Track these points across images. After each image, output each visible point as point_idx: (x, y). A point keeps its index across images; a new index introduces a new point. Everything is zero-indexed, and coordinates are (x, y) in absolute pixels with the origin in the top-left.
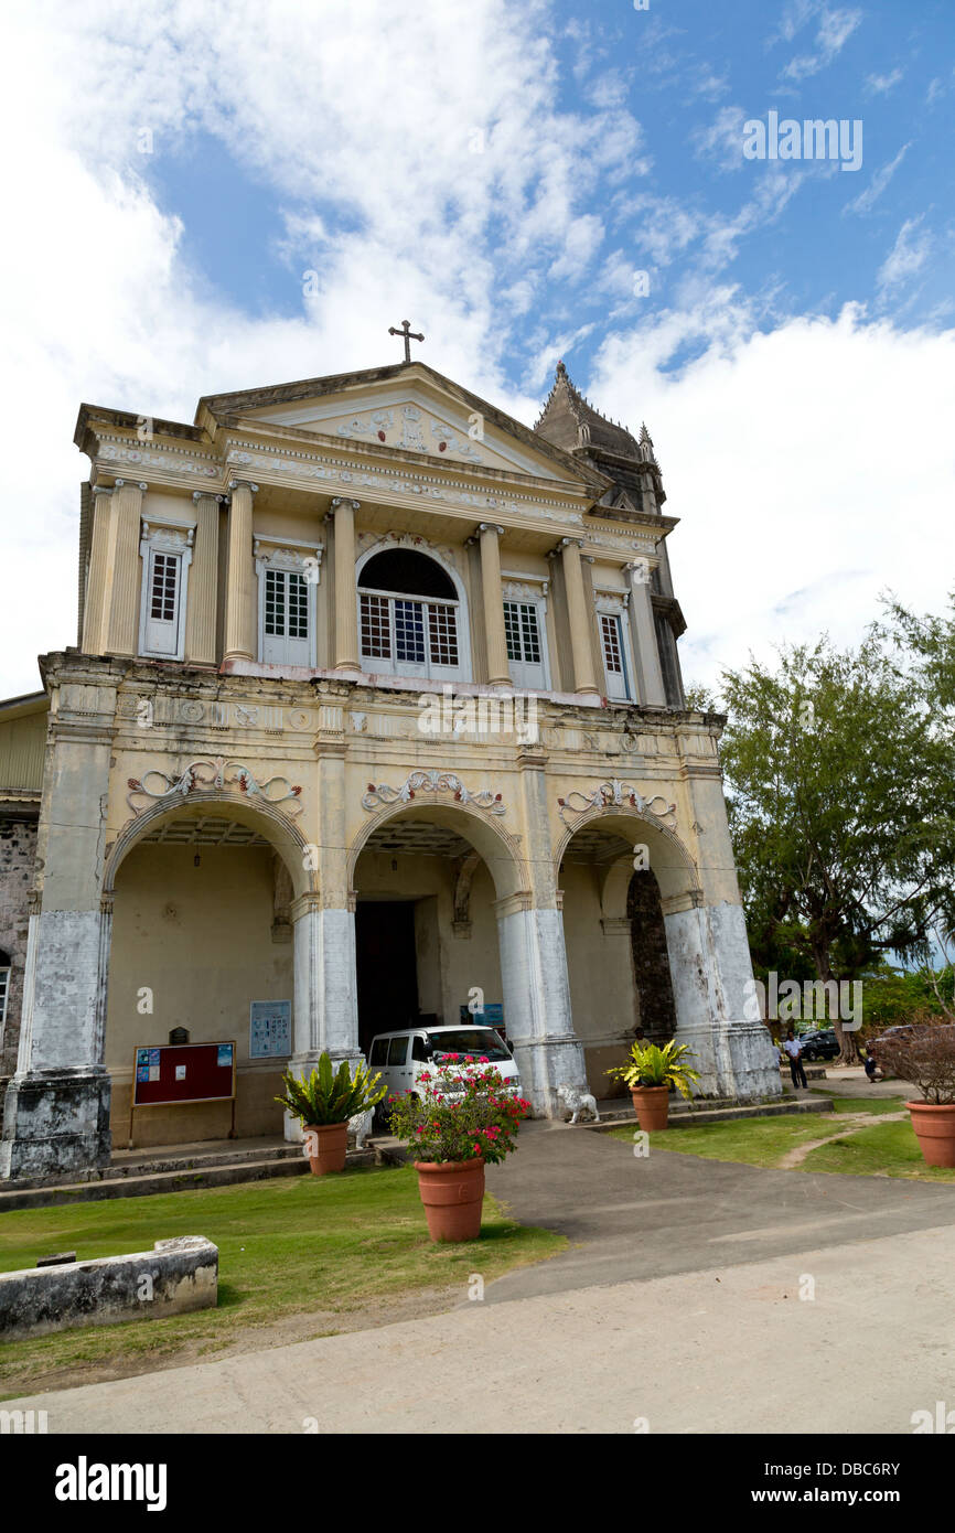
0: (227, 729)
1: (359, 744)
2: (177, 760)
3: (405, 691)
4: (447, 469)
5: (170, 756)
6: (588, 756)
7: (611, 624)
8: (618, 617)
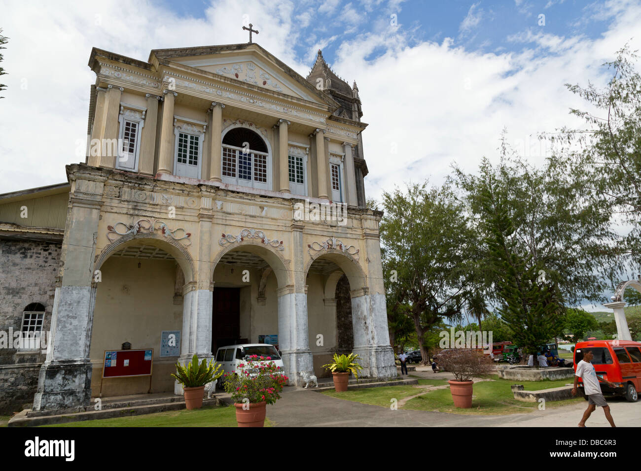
0: (157, 205)
1: (219, 215)
2: (132, 218)
3: (242, 193)
4: (266, 93)
5: (129, 216)
6: (322, 226)
7: (335, 168)
8: (339, 166)
